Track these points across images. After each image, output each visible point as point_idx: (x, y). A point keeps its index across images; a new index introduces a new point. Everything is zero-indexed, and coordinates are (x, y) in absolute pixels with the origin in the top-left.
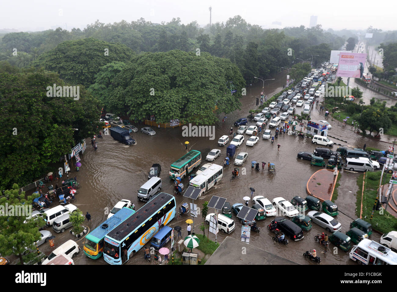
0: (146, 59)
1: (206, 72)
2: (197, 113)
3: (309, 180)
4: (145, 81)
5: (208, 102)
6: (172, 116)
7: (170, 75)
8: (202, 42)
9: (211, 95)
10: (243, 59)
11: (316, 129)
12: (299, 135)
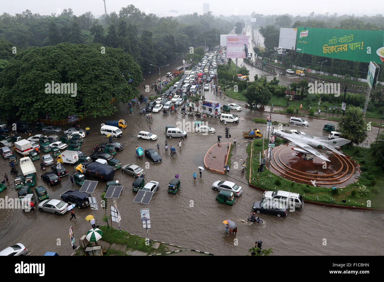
0: (32, 54)
1: (98, 63)
2: (94, 106)
3: (206, 155)
4: (32, 78)
5: (104, 93)
6: (67, 111)
7: (60, 69)
8: (95, 33)
9: (105, 87)
10: (138, 48)
11: (210, 107)
12: (196, 115)
